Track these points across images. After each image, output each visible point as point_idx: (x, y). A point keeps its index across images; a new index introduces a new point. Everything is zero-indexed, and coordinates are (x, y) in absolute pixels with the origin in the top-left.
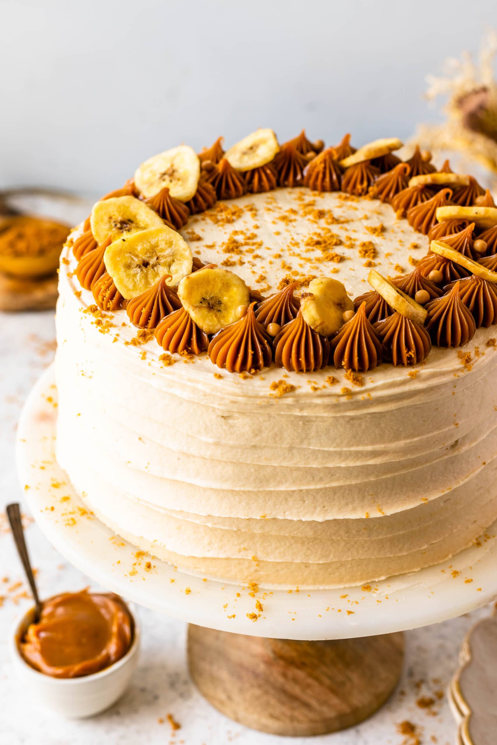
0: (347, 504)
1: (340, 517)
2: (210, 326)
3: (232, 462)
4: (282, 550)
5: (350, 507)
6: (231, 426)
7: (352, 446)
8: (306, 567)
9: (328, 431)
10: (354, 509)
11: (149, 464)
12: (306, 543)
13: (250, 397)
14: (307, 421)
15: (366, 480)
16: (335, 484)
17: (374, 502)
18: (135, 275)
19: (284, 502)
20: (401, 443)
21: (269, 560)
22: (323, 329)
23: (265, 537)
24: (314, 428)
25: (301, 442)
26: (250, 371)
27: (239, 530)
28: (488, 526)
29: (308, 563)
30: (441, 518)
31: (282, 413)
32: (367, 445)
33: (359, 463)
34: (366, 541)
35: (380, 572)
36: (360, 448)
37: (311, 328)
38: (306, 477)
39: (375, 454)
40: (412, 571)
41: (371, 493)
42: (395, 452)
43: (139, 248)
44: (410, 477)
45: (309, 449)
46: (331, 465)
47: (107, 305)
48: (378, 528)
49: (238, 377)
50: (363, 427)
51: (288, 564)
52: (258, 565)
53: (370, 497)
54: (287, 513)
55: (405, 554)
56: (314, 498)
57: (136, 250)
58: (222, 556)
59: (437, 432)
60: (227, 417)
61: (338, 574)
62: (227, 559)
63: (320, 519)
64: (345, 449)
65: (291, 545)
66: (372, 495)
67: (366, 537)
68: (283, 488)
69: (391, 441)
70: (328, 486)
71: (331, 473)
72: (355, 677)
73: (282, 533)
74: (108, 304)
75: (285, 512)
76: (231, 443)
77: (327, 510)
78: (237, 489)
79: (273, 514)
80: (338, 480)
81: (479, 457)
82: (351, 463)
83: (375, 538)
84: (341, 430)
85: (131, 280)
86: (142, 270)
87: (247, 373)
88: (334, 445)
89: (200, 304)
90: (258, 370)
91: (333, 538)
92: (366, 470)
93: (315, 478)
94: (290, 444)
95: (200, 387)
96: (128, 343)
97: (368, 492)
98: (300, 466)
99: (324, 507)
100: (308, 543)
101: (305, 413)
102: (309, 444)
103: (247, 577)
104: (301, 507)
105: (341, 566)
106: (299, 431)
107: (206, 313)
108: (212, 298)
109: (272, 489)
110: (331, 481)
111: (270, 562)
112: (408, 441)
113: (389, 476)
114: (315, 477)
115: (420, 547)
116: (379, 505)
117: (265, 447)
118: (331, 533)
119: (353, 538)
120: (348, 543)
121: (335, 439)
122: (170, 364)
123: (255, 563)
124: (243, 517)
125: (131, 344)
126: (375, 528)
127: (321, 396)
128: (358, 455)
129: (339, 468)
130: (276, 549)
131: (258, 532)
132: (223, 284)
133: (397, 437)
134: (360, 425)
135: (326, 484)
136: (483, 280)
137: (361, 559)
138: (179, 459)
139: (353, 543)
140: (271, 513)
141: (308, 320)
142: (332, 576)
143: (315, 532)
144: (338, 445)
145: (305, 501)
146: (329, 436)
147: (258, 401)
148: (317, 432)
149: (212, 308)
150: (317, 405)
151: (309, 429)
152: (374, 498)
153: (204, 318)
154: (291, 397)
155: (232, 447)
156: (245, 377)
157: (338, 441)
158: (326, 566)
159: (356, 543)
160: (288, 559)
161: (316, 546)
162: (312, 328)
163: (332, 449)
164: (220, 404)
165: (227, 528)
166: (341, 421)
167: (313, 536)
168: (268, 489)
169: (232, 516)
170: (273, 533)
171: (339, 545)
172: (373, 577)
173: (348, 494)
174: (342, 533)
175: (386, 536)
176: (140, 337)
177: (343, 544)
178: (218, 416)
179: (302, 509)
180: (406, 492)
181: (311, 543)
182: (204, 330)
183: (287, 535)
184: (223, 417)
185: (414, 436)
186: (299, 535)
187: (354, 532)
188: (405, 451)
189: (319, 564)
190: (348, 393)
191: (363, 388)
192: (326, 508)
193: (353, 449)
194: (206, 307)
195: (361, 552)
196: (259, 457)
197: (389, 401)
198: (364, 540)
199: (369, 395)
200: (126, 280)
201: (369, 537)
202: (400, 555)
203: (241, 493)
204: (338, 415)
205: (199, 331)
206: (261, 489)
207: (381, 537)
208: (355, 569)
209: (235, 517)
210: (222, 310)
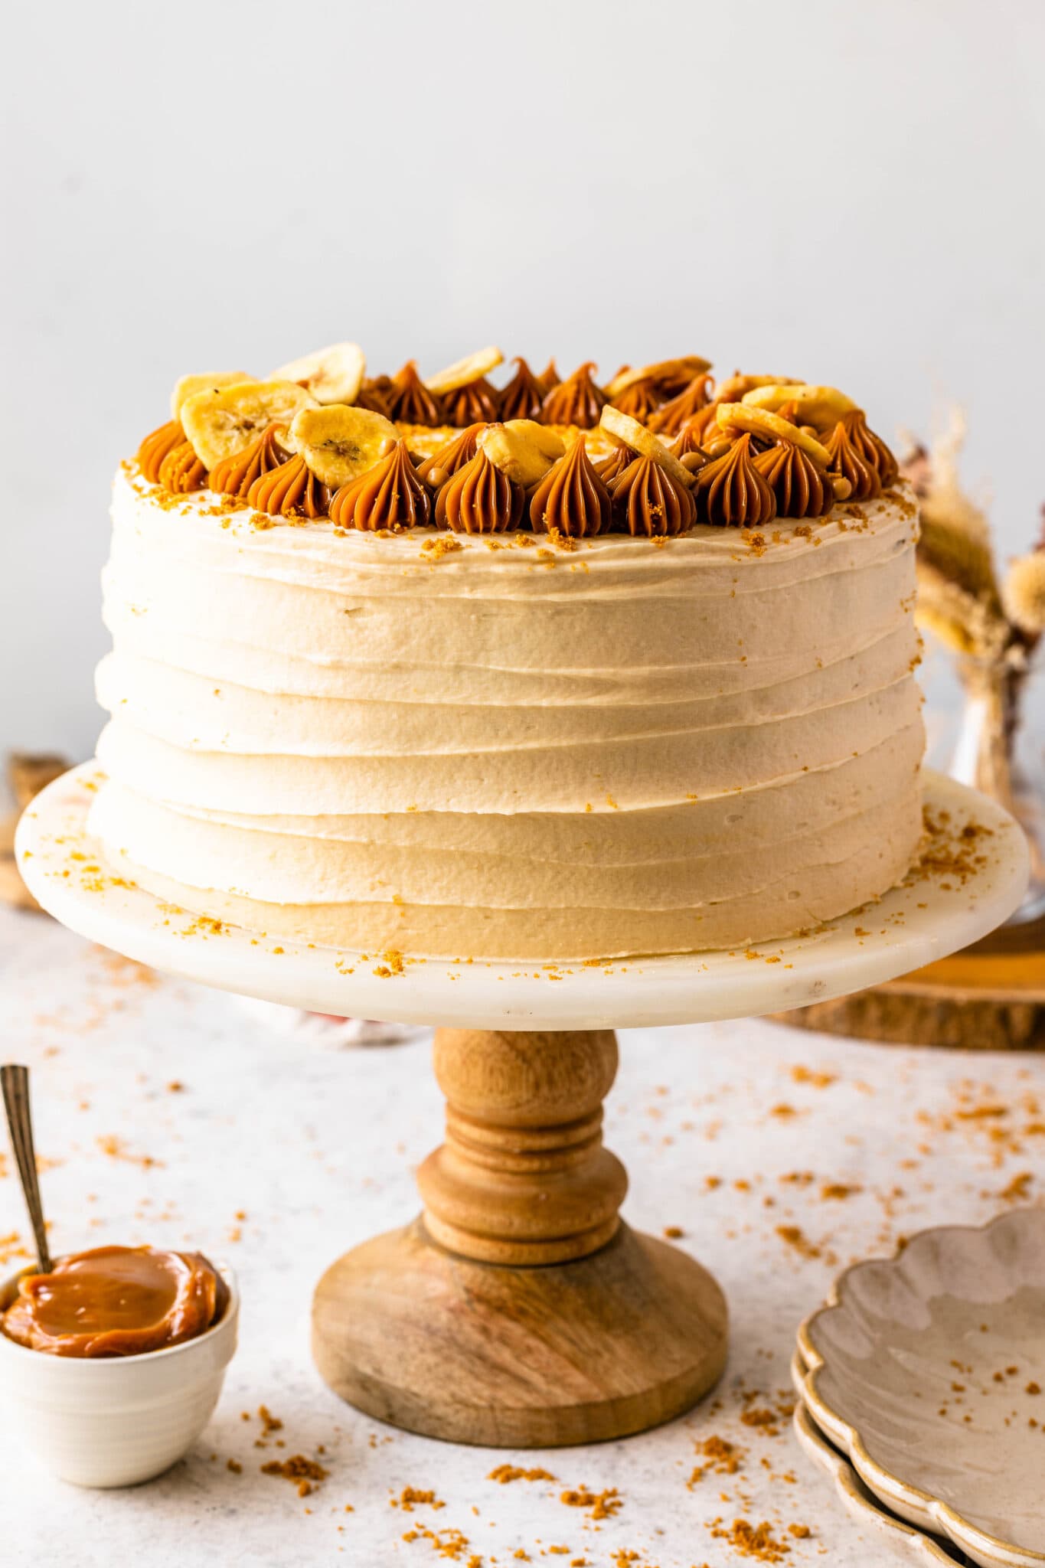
0: (555, 789)
1: (542, 809)
2: (336, 474)
3: (361, 702)
4: (445, 883)
5: (560, 794)
6: (361, 629)
7: (559, 666)
8: (487, 917)
9: (518, 634)
10: (567, 799)
11: (228, 735)
12: (486, 870)
13: (391, 562)
14: (485, 615)
15: (586, 741)
16: (533, 745)
17: (602, 789)
18: (229, 439)
19: (446, 783)
20: (645, 670)
21: (422, 903)
22: (515, 470)
23: (416, 854)
24: (495, 628)
25: (475, 657)
26: (392, 527)
27: (372, 842)
28: (825, 919)
29: (489, 909)
30: (727, 853)
31: (441, 595)
32: (585, 667)
33: (571, 702)
34: (590, 872)
35: (617, 942)
36: (573, 671)
37: (495, 467)
38: (485, 729)
39: (598, 686)
40: (677, 951)
41: (597, 771)
42: (635, 685)
43: (241, 404)
44: (665, 752)
45: (488, 670)
46: (524, 703)
47: (179, 480)
48: (611, 847)
49: (374, 536)
50: (578, 630)
51: (453, 910)
52: (403, 915)
53: (596, 779)
54: (452, 801)
55: (661, 909)
56: (498, 773)
57: (236, 407)
58: (343, 898)
59: (707, 664)
60: (354, 611)
61: (542, 937)
62: (352, 904)
63: (508, 811)
64: (548, 671)
65: (460, 873)
66: (599, 776)
67: (590, 863)
68: (445, 750)
69: (625, 664)
70: (520, 747)
71: (526, 719)
72: (621, 1348)
73: (445, 846)
74: (182, 478)
75: (448, 801)
76: (360, 660)
77: (520, 797)
78: (368, 754)
79: (428, 803)
80: (538, 737)
81: (796, 756)
82: (559, 701)
83: (608, 866)
84: (541, 633)
85: (222, 444)
86: (241, 433)
87: (388, 532)
88: (530, 663)
89: (324, 446)
90: (405, 528)
91: (533, 857)
92: (585, 718)
93: (500, 733)
94: (456, 659)
95: (311, 554)
96: (204, 512)
97: (591, 770)
98: (473, 703)
99: (515, 792)
100: (490, 869)
101: (479, 595)
102: (488, 661)
103: (385, 942)
104: (475, 791)
105: (547, 920)
106: (471, 634)
107: (332, 458)
108: (343, 442)
109: (427, 753)
110: (527, 739)
111: (423, 906)
112: (656, 668)
113: (626, 738)
114: (498, 730)
115: (692, 904)
116: (611, 796)
117: (415, 667)
118: (527, 847)
119: (566, 862)
120: (559, 872)
121: (531, 652)
122: (265, 527)
123: (397, 911)
124: (378, 812)
125: (209, 513)
126: (606, 846)
127: (504, 560)
128: (569, 684)
129: (539, 709)
130: (435, 880)
131: (403, 844)
132: (366, 428)
133: (635, 659)
134: (572, 625)
135: (517, 744)
136: (794, 445)
137: (583, 909)
138: (276, 713)
139: (567, 873)
140: (425, 803)
141: (490, 455)
142: (532, 939)
143: (501, 845)
144: (535, 664)
145: (483, 780)
146: (521, 645)
147: (402, 570)
148: (501, 637)
149: (343, 454)
150: (498, 579)
151: (487, 630)
152: (602, 782)
153: (327, 465)
154: (455, 561)
155: (363, 670)
156: (385, 536)
157: (535, 655)
158: (520, 916)
159: (573, 874)
160: (454, 900)
161: (504, 877)
162: (497, 466)
163: (524, 670)
164: (342, 585)
165: (351, 838)
166: (540, 614)
167: (498, 853)
168: (419, 753)
169: (361, 810)
170: (430, 845)
171: (544, 877)
172: (606, 951)
173: (557, 769)
174: (547, 848)
175: (626, 865)
176: (224, 504)
177: (550, 874)
178: (339, 611)
179: (477, 793)
180: (658, 781)
181: (494, 869)
182: (327, 481)
183: (452, 848)
184: (347, 612)
185: (668, 663)
186: (473, 848)
187: (569, 850)
188: (652, 685)
189: (509, 911)
190: (549, 559)
191: (575, 554)
192: (518, 794)
193: (562, 671)
194: (332, 451)
195: (581, 894)
196: (406, 687)
197: (618, 582)
198: (587, 868)
199: (585, 565)
200: (213, 443)
201: (595, 862)
202: (653, 909)
203: (376, 764)
204: (534, 598)
205: (318, 486)
206: (408, 754)
207: (616, 865)
208: (573, 928)
209: (365, 812)
210: (359, 459)
